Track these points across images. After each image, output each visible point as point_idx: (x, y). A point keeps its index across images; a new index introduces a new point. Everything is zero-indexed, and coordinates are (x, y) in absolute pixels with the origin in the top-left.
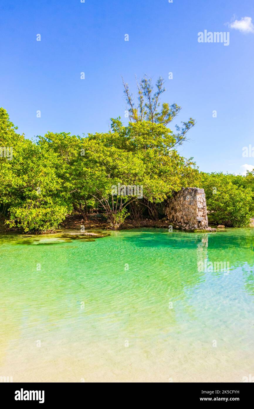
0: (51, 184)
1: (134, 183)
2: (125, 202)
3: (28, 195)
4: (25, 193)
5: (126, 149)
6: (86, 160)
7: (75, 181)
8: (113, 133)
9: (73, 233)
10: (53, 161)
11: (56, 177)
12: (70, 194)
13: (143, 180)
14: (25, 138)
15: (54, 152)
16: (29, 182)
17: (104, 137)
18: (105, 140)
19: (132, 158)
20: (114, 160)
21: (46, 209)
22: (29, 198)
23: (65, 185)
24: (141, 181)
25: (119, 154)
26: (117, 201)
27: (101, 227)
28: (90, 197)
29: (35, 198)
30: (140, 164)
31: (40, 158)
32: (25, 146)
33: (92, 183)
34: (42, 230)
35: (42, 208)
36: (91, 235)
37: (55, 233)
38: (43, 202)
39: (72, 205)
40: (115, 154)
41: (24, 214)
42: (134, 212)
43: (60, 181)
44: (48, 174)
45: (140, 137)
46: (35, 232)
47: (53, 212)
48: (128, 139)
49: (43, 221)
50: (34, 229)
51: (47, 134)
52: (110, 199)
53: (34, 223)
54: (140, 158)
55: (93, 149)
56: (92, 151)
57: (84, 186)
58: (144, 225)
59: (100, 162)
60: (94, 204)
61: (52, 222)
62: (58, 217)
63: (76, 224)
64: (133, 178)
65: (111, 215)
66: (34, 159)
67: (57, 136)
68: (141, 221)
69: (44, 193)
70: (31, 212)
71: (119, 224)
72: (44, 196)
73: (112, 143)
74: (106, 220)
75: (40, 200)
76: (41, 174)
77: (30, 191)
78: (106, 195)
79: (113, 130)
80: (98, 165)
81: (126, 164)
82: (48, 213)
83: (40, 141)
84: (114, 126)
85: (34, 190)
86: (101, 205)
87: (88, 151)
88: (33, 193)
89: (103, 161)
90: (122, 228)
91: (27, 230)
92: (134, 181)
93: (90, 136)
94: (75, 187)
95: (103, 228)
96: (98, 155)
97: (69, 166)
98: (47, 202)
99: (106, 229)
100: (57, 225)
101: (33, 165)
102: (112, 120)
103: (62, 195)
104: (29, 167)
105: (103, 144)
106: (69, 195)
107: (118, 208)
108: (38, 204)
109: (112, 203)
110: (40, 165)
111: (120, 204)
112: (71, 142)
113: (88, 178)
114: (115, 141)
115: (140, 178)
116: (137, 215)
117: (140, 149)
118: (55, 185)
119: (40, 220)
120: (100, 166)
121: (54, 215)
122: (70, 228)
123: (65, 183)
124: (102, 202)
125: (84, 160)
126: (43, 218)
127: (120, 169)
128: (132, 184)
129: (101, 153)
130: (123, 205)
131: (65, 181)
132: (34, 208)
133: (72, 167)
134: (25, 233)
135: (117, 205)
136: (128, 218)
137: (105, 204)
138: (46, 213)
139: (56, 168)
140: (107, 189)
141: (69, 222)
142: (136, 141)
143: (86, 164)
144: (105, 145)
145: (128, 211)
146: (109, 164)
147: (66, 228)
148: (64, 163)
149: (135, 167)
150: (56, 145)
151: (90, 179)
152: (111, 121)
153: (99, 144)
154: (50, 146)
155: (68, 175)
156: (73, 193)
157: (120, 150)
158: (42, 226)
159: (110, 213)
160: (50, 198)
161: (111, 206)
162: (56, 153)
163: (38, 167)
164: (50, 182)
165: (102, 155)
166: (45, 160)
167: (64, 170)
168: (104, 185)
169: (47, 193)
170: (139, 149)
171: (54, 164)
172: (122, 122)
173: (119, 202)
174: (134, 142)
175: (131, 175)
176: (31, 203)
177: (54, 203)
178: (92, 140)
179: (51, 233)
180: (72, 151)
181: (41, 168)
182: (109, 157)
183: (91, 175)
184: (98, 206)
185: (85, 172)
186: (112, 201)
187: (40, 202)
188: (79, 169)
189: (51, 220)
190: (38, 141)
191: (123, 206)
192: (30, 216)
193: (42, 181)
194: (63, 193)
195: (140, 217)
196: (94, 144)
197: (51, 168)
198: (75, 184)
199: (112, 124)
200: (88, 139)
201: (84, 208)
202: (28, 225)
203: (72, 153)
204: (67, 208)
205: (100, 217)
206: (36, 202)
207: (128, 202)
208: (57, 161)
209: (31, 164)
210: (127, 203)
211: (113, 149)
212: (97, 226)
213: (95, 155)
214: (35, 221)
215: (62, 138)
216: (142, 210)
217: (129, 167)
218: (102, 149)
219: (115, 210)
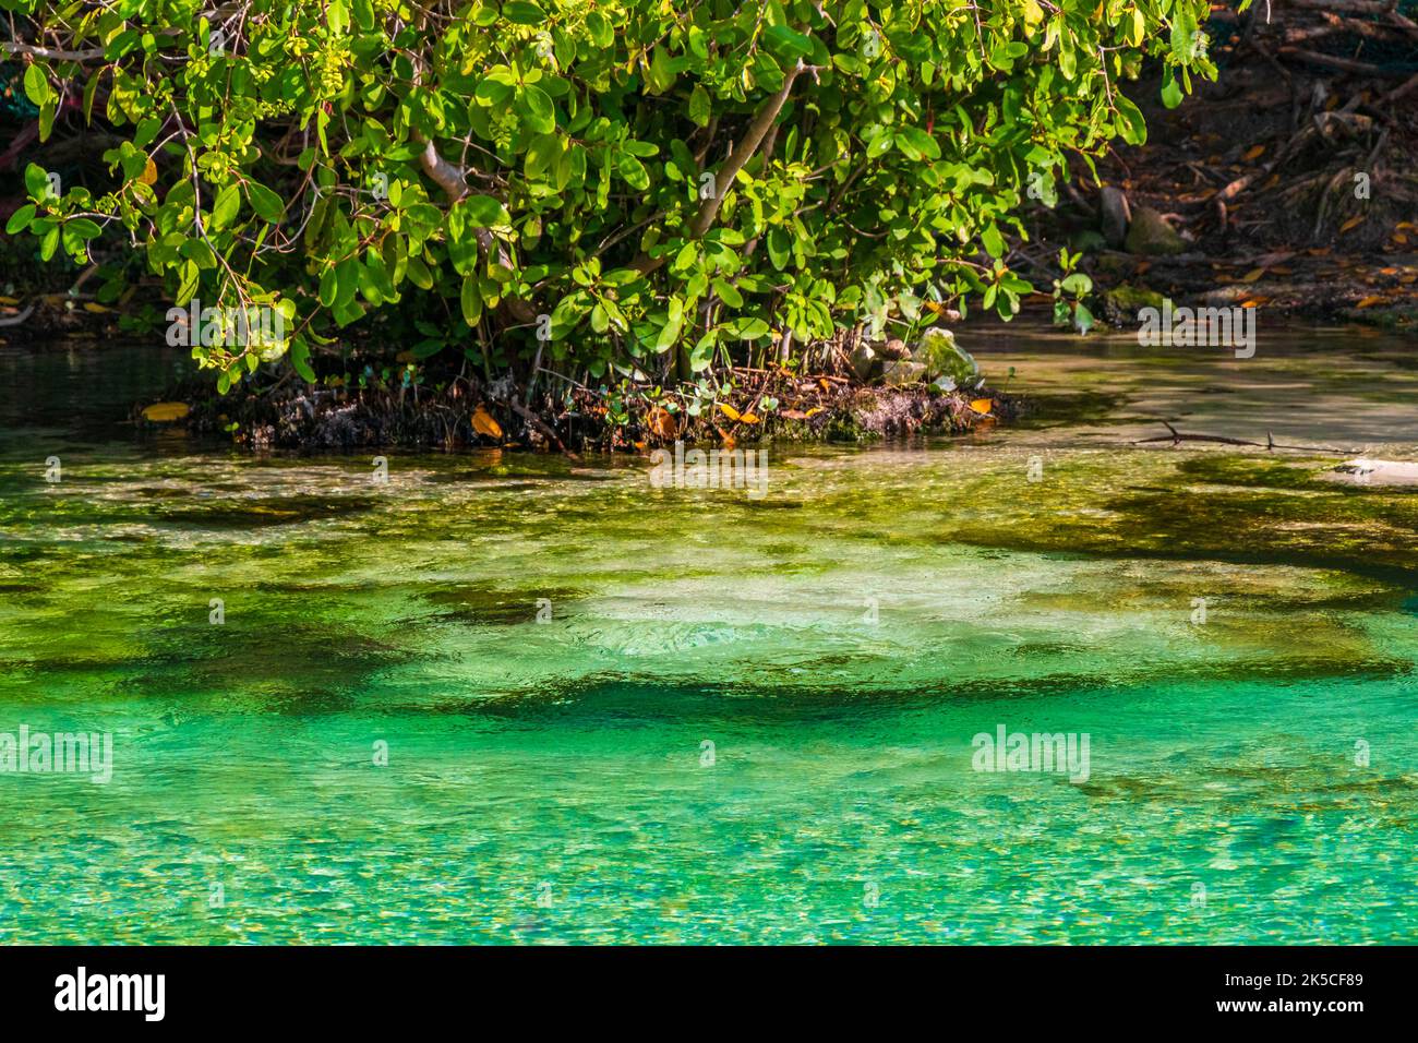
34: (621, 347)
53: (418, 170)
61: (878, 142)
100: (993, 240)
122: (1329, 311)
179: (841, 436)
202: (273, 209)
214: (458, 114)
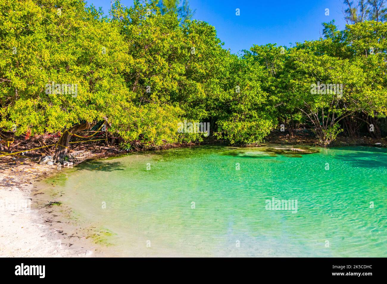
0: (256, 97)
1: (350, 94)
2: (338, 116)
3: (233, 108)
4: (231, 107)
5: (340, 56)
6: (294, 71)
7: (281, 94)
8: (325, 40)
9: (277, 148)
10: (258, 74)
11: (262, 90)
12: (276, 108)
13: (362, 91)
14: (231, 53)
15: (259, 65)
16: (235, 96)
17: (314, 45)
18: (316, 48)
19: (349, 67)
20: (326, 70)
21: (251, 122)
22: (235, 112)
23: (270, 98)
24: (359, 93)
25: (332, 62)
26: (329, 115)
27: (308, 143)
28: (296, 111)
29: (240, 111)
30: (359, 73)
31: (245, 71)
32: (232, 61)
33: (300, 96)
34: (247, 143)
35: (247, 121)
36: (298, 151)
37: (260, 147)
38: (248, 116)
39: (277, 119)
40: (327, 63)
41: (230, 127)
42: (349, 128)
43: (265, 94)
44: (253, 87)
45: (359, 41)
46: (241, 144)
47: (258, 126)
48: (345, 44)
49: (248, 134)
50: (239, 141)
51: (253, 47)
52: (320, 113)
53: (239, 136)
54: (359, 66)
55: (302, 59)
56: (300, 61)
57: (291, 99)
58: (361, 142)
59: (308, 73)
60: (301, 119)
62: (263, 130)
63: (281, 138)
64: (349, 89)
65: (320, 130)
66: (240, 73)
67: (263, 48)
68: (357, 139)
69: (249, 107)
70: (237, 125)
71: (330, 141)
72: (249, 110)
73: (324, 51)
74: (314, 136)
75: (246, 113)
76: (247, 87)
77: (236, 104)
78: (315, 108)
79: (325, 37)
80: (307, 76)
81: (341, 73)
82: (253, 126)
83: (245, 55)
84: (326, 31)
85: (240, 104)
86: (309, 119)
87: (296, 61)
88: (239, 106)
89: (313, 71)
90: (333, 145)
91: (233, 142)
92: (350, 92)
93: (298, 45)
94: (281, 101)
95: (310, 144)
96: (307, 65)
97: (274, 78)
98: (252, 116)
99: (315, 145)
100: (261, 139)
101: (239, 80)
102: (324, 24)
103: (267, 109)
104: (234, 81)
105: (313, 53)
106: (274, 109)
107: (329, 123)
108: (243, 117)
109: (322, 118)
110: (245, 79)
111: (332, 119)
112: (277, 53)
113: (295, 90)
114: (327, 48)
115: (359, 89)
116: (353, 132)
117: (359, 55)
118: (260, 99)
119: (245, 133)
120: (309, 77)
121: (259, 128)
122: (274, 142)
123: (270, 96)
124: (310, 116)
125: (291, 72)
126: (248, 131)
127: (333, 79)
128: (347, 96)
129: (310, 63)
130: (335, 119)
131: (270, 94)
132: (240, 121)
133: (278, 80)
134: (231, 145)
135: (328, 119)
136: (341, 134)
137: (313, 119)
138: (251, 127)
139: (262, 81)
140: (317, 102)
141: (274, 136)
142: (354, 46)
143: (293, 75)
144: (316, 54)
145: (342, 127)
146: (319, 75)
147: (270, 142)
148: (269, 76)
149: (352, 77)
150: (262, 58)
151: (297, 91)
152: (323, 26)
153: (308, 53)
154: (256, 59)
155: (273, 88)
156: (279, 107)
157: (334, 58)
158: (247, 139)
159: (319, 129)
160: (254, 111)
161: (321, 120)
162: (261, 66)
163: (244, 81)
164: (255, 95)
165: (312, 65)
166: (251, 74)
167: (270, 83)
168: (314, 97)
169: (252, 107)
170: (357, 55)
171: (259, 77)
172: (336, 26)
173: (331, 116)
174: (352, 48)
175: (346, 86)
176: (237, 116)
177: (259, 117)
178: (301, 49)
179: (255, 147)
180: (278, 63)
181: (247, 81)
182: (320, 67)
183: (298, 88)
184: (306, 121)
185: (292, 84)
186: (322, 115)
187: (245, 115)
188: (285, 81)
189: (256, 134)
190: (243, 55)
191: (336, 121)
192: (236, 129)
193: (248, 94)
194: (268, 107)
195: (356, 134)
196: (303, 53)
197: (256, 81)
198: (281, 97)
199: (324, 30)
200: (296, 49)
201: (290, 122)
202: (234, 137)
203: (278, 65)
204: (272, 122)
205: (307, 133)
206: (242, 115)
207: (342, 116)
208: (262, 74)
209: (237, 78)
210: (340, 118)
211: (326, 57)
212: (304, 142)
213: (303, 65)
214: (241, 134)
215: (268, 50)
216: (358, 126)
217: (344, 77)
218: (312, 59)
219: (325, 125)
